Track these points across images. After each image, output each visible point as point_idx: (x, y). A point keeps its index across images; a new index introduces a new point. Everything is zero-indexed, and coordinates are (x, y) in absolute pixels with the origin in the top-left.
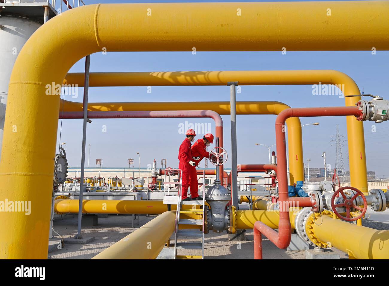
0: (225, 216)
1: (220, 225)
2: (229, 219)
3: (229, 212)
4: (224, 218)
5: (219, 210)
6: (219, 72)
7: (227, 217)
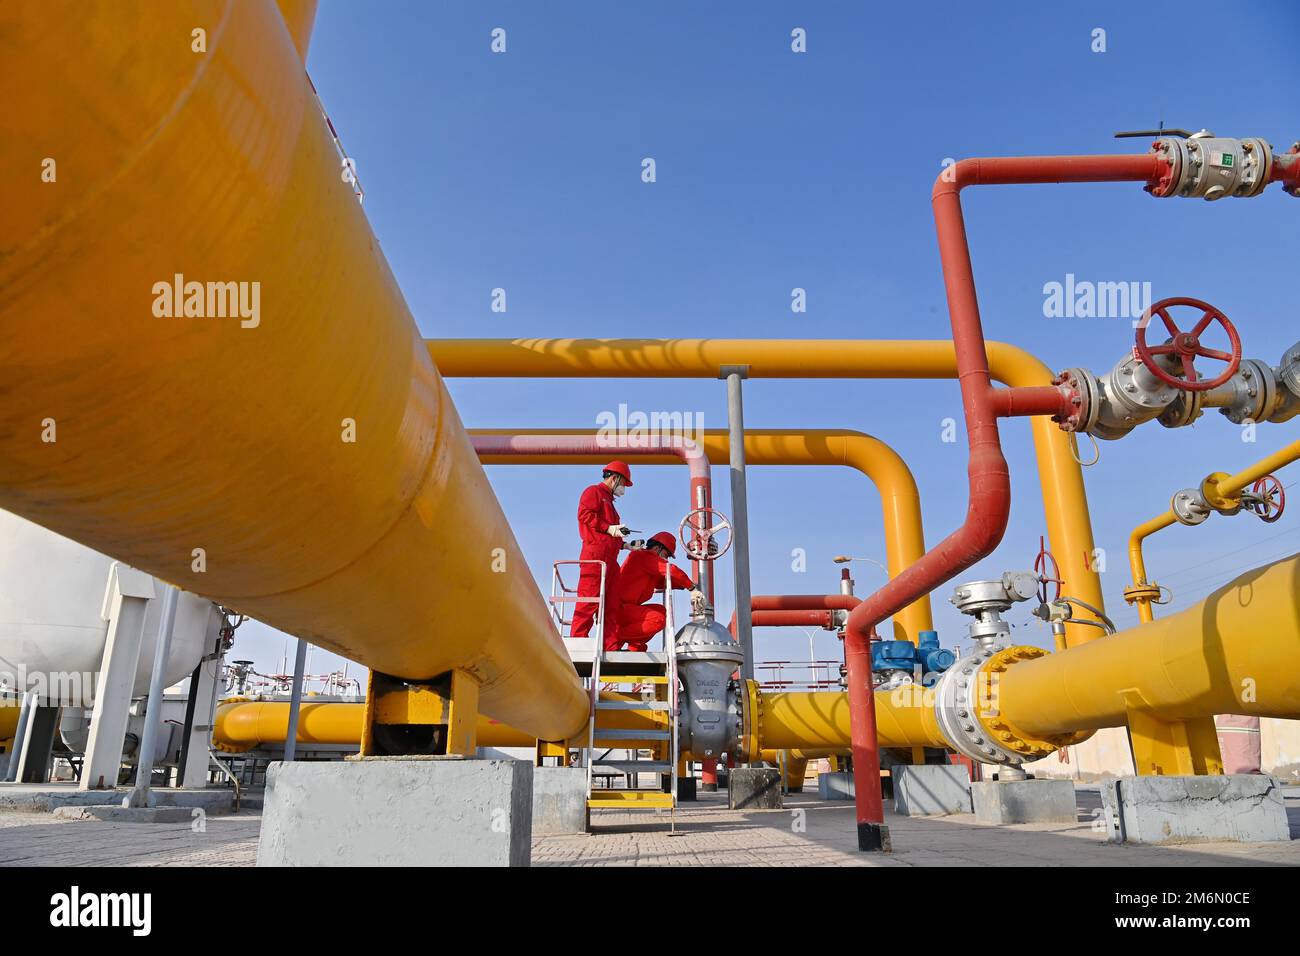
0: (728, 706)
1: (712, 733)
2: (740, 712)
3: (740, 696)
4: (724, 710)
5: (708, 688)
6: (701, 340)
7: (733, 709)
